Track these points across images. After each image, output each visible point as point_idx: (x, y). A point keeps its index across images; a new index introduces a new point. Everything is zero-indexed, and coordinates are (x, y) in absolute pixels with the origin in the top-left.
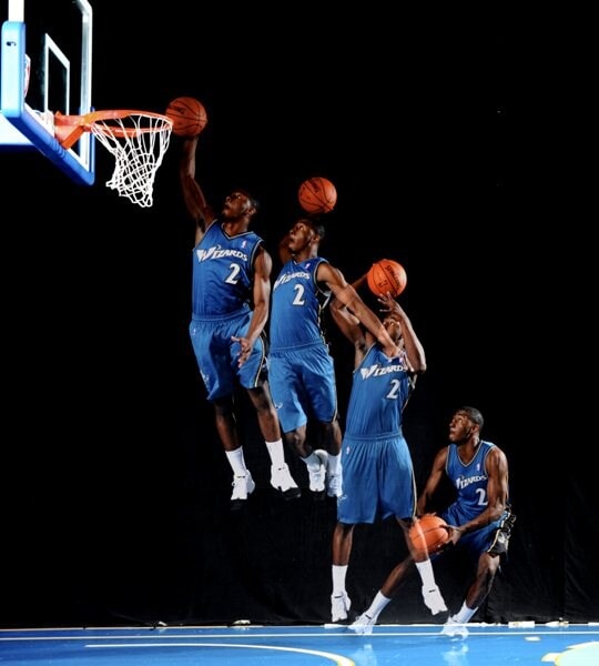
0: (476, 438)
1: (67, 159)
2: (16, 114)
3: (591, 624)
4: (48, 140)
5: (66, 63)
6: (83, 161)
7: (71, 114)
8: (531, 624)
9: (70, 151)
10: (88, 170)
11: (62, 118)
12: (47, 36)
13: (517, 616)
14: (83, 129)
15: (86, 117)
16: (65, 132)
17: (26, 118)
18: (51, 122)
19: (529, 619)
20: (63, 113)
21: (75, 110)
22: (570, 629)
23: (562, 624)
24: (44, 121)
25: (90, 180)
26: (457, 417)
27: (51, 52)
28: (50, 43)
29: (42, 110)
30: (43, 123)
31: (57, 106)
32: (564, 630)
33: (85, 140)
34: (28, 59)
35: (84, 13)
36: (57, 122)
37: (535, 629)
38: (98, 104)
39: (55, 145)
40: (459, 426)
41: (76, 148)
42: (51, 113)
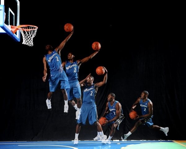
0: (114, 100)
1: (14, 36)
2: (2, 26)
3: (132, 140)
4: (9, 32)
5: (14, 14)
6: (17, 36)
7: (15, 26)
8: (118, 140)
9: (15, 34)
10: (18, 38)
11: (13, 27)
12: (9, 8)
13: (115, 139)
14: (17, 29)
15: (18, 26)
16: (13, 30)
17: (5, 27)
18: (10, 28)
19: (118, 139)
20: (13, 25)
21: (16, 25)
22: (127, 142)
23: (125, 140)
24: (9, 27)
25: (19, 41)
26: (109, 95)
27: (10, 12)
28: (10, 10)
29: (8, 25)
30: (8, 28)
31: (12, 24)
32: (126, 142)
33: (18, 32)
34: (5, 13)
35: (18, 3)
36: (12, 28)
37: (119, 142)
38: (21, 24)
39: (11, 33)
40: (110, 97)
41: (16, 33)
42: (10, 26)
